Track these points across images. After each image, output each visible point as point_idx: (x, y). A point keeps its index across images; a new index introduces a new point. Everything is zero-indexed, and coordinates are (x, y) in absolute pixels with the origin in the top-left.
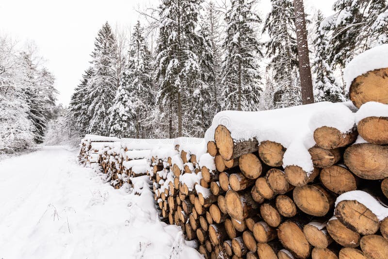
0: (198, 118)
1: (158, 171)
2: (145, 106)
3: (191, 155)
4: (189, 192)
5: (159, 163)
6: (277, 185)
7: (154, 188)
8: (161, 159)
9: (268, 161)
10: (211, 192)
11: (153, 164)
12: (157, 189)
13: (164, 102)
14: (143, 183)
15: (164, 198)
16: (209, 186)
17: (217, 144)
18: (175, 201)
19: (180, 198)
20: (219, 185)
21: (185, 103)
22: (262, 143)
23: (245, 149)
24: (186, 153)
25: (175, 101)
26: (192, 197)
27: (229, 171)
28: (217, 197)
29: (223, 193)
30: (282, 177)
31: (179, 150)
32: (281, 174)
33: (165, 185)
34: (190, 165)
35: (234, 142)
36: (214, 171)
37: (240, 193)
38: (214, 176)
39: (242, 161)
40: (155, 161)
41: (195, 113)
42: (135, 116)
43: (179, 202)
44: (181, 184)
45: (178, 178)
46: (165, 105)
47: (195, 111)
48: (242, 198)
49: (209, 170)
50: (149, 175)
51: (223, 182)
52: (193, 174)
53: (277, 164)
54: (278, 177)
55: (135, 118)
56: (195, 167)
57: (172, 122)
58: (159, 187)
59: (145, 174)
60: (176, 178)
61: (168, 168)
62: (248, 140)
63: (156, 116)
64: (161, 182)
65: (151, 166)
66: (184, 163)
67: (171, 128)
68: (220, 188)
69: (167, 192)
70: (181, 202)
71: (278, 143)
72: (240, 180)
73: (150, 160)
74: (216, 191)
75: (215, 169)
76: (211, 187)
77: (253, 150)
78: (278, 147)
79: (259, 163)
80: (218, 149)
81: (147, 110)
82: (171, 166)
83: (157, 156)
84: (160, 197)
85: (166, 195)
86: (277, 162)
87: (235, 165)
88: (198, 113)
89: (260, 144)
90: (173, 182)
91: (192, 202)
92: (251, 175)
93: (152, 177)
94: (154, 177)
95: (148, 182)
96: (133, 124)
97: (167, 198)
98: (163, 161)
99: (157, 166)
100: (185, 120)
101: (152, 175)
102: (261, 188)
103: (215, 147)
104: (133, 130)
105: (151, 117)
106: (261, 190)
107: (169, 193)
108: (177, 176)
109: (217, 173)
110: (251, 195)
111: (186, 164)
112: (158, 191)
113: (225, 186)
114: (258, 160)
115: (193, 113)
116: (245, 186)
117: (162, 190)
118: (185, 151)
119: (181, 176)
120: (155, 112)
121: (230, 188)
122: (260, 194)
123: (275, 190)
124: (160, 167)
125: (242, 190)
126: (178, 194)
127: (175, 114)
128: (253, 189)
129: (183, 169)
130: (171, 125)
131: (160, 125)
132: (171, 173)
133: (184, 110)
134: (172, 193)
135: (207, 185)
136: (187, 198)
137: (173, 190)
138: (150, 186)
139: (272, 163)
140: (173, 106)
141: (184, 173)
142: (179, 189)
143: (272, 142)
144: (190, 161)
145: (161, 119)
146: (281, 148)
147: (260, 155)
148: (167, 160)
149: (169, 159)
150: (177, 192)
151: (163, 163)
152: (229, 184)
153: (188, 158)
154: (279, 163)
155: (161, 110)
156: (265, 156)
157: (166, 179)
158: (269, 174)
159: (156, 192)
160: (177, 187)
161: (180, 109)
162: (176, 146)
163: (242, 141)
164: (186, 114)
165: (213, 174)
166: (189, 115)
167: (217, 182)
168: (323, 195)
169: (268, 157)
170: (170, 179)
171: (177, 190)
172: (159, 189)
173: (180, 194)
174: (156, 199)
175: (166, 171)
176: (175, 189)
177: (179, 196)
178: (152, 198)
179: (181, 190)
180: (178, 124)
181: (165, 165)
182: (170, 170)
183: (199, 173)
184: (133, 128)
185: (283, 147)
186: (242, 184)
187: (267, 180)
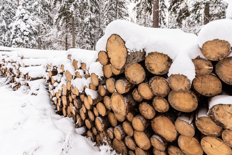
0: (87, 38)
1: (52, 75)
2: (45, 25)
3: (81, 64)
4: (79, 93)
5: (54, 69)
6: (159, 89)
7: (49, 89)
8: (55, 66)
9: (153, 70)
10: (99, 93)
11: (48, 70)
12: (52, 89)
13: (60, 23)
14: (39, 86)
15: (58, 97)
16: (97, 89)
17: (109, 54)
18: (68, 99)
19: (72, 96)
20: (106, 88)
21: (78, 26)
22: (149, 54)
23: (135, 59)
24: (77, 62)
25: (70, 24)
26: (82, 97)
27: (116, 78)
28: (103, 97)
29: (109, 94)
30: (164, 84)
31: (71, 59)
32: (164, 81)
33: (59, 87)
34: (81, 72)
35: (128, 52)
36: (102, 77)
37: (124, 95)
38: (102, 81)
39: (127, 69)
40: (50, 68)
41: (85, 35)
42: (36, 32)
43: (71, 100)
44: (72, 87)
45: (70, 82)
46: (62, 26)
47: (85, 33)
48: (125, 99)
49: (98, 76)
50: (45, 78)
51: (109, 86)
52: (84, 79)
53: (161, 72)
54: (160, 83)
55: (36, 34)
56: (85, 73)
57: (68, 39)
58: (54, 88)
59: (42, 78)
60: (68, 82)
61: (62, 74)
62: (139, 51)
63: (55, 33)
64: (55, 84)
65: (47, 71)
66: (76, 70)
67: (67, 44)
68: (107, 90)
69: (60, 92)
70: (73, 100)
71: (164, 55)
72: (125, 85)
73: (46, 67)
74: (103, 92)
75: (103, 75)
76: (99, 89)
77: (140, 60)
78: (164, 58)
79: (143, 71)
80: (109, 59)
81: (46, 28)
82: (64, 72)
83: (51, 64)
84: (55, 96)
85: (60, 95)
86: (161, 71)
87: (121, 73)
88: (87, 35)
89: (147, 55)
90: (65, 84)
91: (82, 100)
92: (135, 81)
93: (48, 81)
94: (50, 80)
95: (44, 84)
96: (34, 39)
97: (60, 97)
98: (57, 68)
99: (52, 72)
100: (78, 38)
101: (48, 79)
102: (143, 91)
103: (107, 57)
104: (34, 43)
105: (50, 34)
106: (142, 93)
107: (62, 93)
108: (69, 80)
109: (105, 78)
110: (132, 96)
111: (77, 70)
112: (53, 91)
113: (111, 89)
114: (142, 68)
115: (83, 34)
116: (129, 89)
117: (56, 91)
118: (76, 60)
119: (72, 80)
120: (53, 30)
121: (116, 91)
122: (141, 95)
123: (156, 93)
124: (55, 73)
125: (127, 93)
126: (70, 94)
127: (70, 34)
128: (134, 91)
129: (74, 75)
130: (66, 41)
131: (58, 41)
132: (64, 77)
133: (77, 32)
134: (65, 93)
135: (95, 88)
136: (78, 97)
137: (66, 91)
138: (46, 87)
139: (156, 71)
140: (69, 27)
141: (75, 77)
142: (71, 90)
143: (159, 53)
144: (80, 68)
145: (58, 36)
146: (167, 59)
147: (146, 65)
148: (60, 67)
149: (62, 66)
150: (69, 93)
151: (57, 69)
152: (115, 88)
153: (79, 66)
154: (163, 72)
155: (59, 29)
156: (151, 65)
157: (60, 82)
158: (152, 81)
159: (51, 92)
160: (69, 89)
161: (74, 30)
162: (69, 55)
163: (134, 51)
164: (78, 34)
165: (101, 79)
166: (81, 35)
167: (104, 86)
168: (194, 97)
169: (153, 67)
170: (63, 82)
171: (69, 91)
172: (54, 90)
173: (72, 94)
174: (51, 98)
175: (60, 75)
176: (67, 90)
177: (71, 95)
178: (48, 97)
179: (73, 91)
180: (72, 41)
181: (59, 71)
182: (64, 74)
183: (89, 78)
184: (34, 41)
185: (169, 58)
186: (126, 89)
187: (150, 86)
